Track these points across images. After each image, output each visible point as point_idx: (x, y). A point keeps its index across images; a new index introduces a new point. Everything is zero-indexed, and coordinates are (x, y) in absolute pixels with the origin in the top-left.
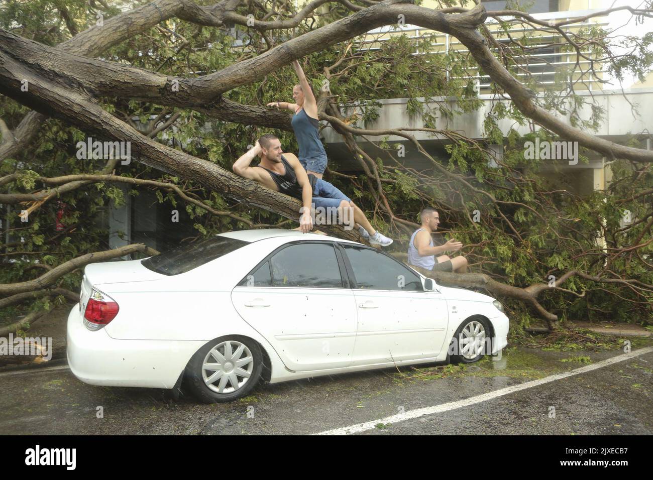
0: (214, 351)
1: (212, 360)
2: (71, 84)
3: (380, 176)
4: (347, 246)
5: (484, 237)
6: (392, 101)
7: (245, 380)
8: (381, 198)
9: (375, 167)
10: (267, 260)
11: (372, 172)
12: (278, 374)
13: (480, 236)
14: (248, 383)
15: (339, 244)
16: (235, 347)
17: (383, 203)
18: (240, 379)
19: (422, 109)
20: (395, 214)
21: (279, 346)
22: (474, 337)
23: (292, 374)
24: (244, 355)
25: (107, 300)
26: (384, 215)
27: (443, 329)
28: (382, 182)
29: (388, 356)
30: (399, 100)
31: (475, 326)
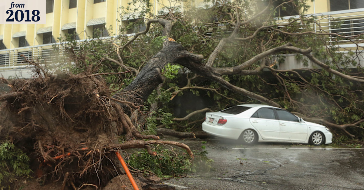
0: (246, 132)
1: (245, 134)
2: (219, 75)
3: (286, 85)
4: (277, 109)
5: (326, 108)
6: (290, 55)
7: (252, 140)
8: (286, 93)
9: (284, 81)
10: (257, 112)
11: (283, 83)
12: (260, 139)
13: (324, 107)
14: (254, 141)
15: (275, 109)
16: (250, 132)
17: (287, 94)
18: (251, 140)
19: (302, 58)
20: (291, 98)
21: (261, 132)
22: (318, 138)
23: (263, 140)
24: (252, 134)
25: (224, 119)
26: (288, 99)
27: (306, 134)
28: (286, 87)
29: (289, 139)
30: (293, 54)
31: (318, 134)
